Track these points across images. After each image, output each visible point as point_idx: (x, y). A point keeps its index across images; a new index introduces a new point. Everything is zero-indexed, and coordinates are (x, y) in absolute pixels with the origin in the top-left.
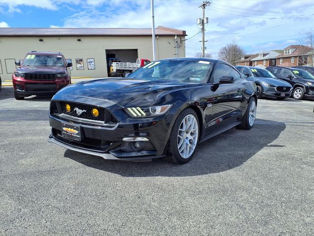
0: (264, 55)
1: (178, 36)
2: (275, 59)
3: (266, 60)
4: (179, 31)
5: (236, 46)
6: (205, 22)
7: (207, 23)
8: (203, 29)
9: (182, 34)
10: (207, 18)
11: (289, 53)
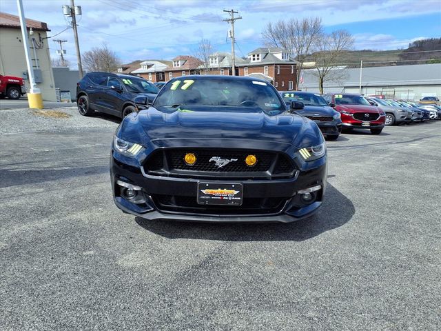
0: (149, 66)
1: (34, 29)
2: (163, 73)
3: (152, 73)
4: (36, 22)
5: (106, 51)
6: (76, 12)
7: (80, 14)
8: (74, 23)
9: (40, 27)
10: (79, 8)
11: (178, 65)
